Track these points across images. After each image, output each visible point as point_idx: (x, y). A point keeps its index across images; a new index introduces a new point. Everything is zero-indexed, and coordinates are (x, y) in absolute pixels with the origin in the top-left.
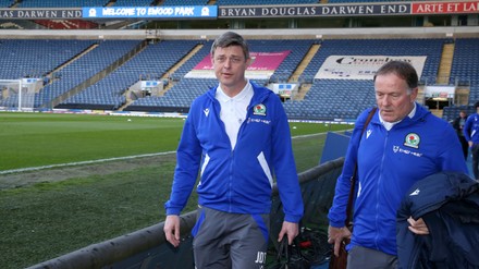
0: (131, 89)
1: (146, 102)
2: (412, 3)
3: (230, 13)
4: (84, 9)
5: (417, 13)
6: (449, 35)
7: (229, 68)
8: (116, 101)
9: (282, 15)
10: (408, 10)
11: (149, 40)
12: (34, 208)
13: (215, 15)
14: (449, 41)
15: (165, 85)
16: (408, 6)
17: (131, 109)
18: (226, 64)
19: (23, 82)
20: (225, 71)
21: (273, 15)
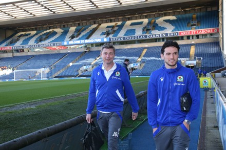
0: (80, 69)
1: (86, 73)
2: (179, 32)
3: (114, 39)
4: (63, 42)
5: (181, 35)
6: (193, 42)
7: (109, 57)
8: (75, 74)
9: (133, 39)
10: (178, 35)
11: (86, 51)
12: (34, 115)
13: (109, 41)
14: (193, 45)
15: (93, 67)
16: (178, 33)
17: (80, 76)
18: (108, 56)
19: (42, 70)
20: (107, 58)
21: (130, 40)
